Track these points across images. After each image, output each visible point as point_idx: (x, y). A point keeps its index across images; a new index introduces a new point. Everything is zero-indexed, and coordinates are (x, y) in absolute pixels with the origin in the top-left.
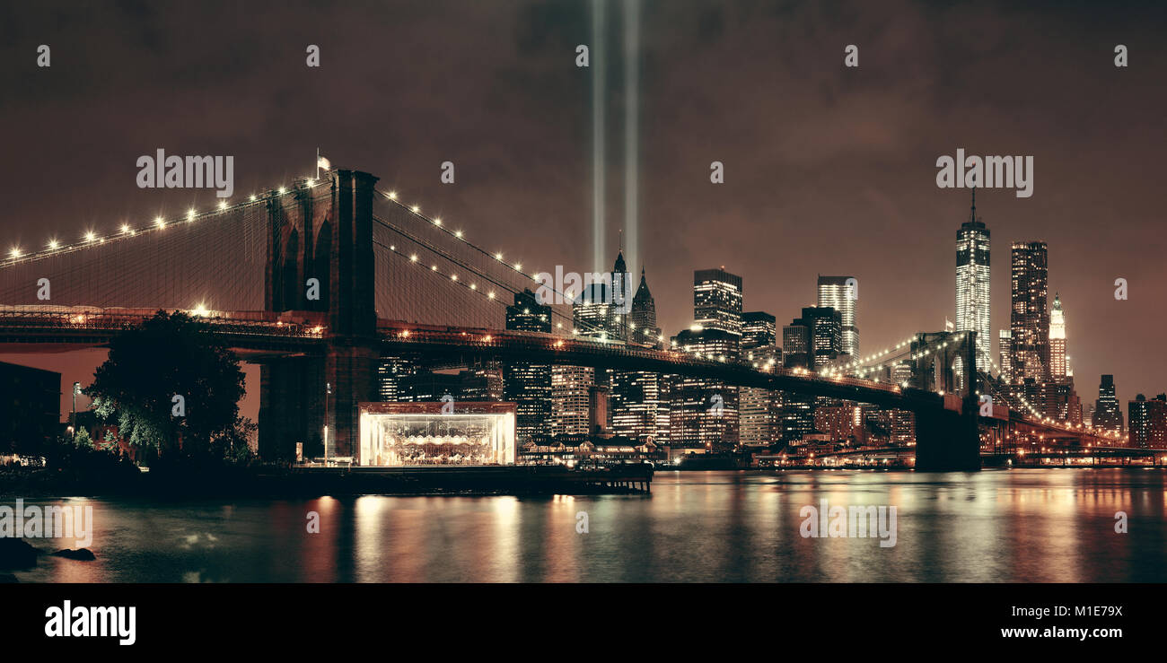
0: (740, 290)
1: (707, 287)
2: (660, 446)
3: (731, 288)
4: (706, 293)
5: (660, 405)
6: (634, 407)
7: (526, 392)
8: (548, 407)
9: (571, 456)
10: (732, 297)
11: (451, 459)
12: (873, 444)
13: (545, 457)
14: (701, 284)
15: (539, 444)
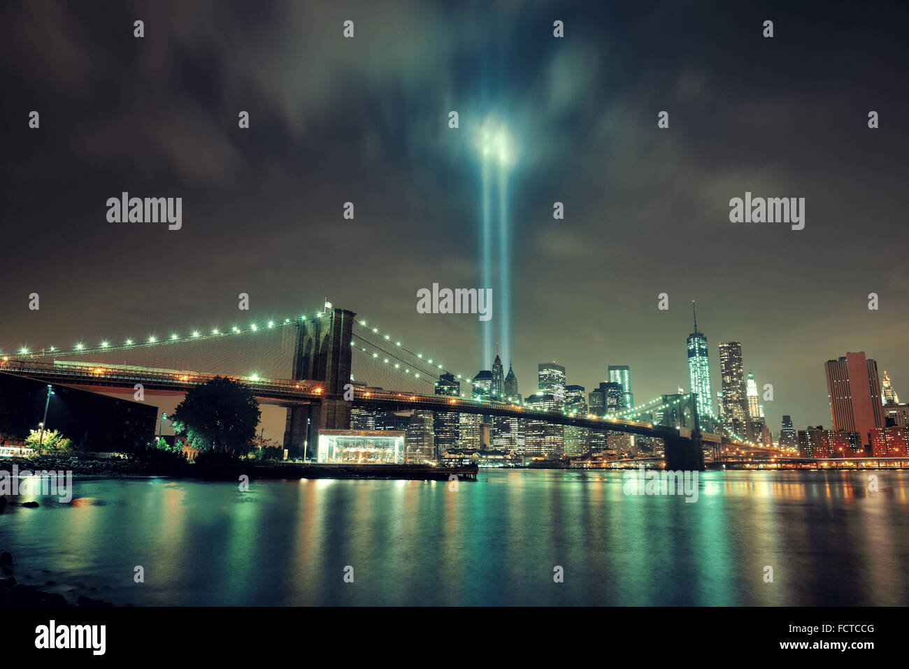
0: (564, 373)
1: (545, 372)
2: (518, 456)
3: (559, 373)
4: (545, 376)
5: (519, 434)
6: (505, 435)
7: (445, 426)
8: (457, 434)
9: (468, 460)
10: (560, 378)
11: (369, 460)
12: (641, 456)
13: (453, 460)
14: (542, 371)
15: (450, 453)
